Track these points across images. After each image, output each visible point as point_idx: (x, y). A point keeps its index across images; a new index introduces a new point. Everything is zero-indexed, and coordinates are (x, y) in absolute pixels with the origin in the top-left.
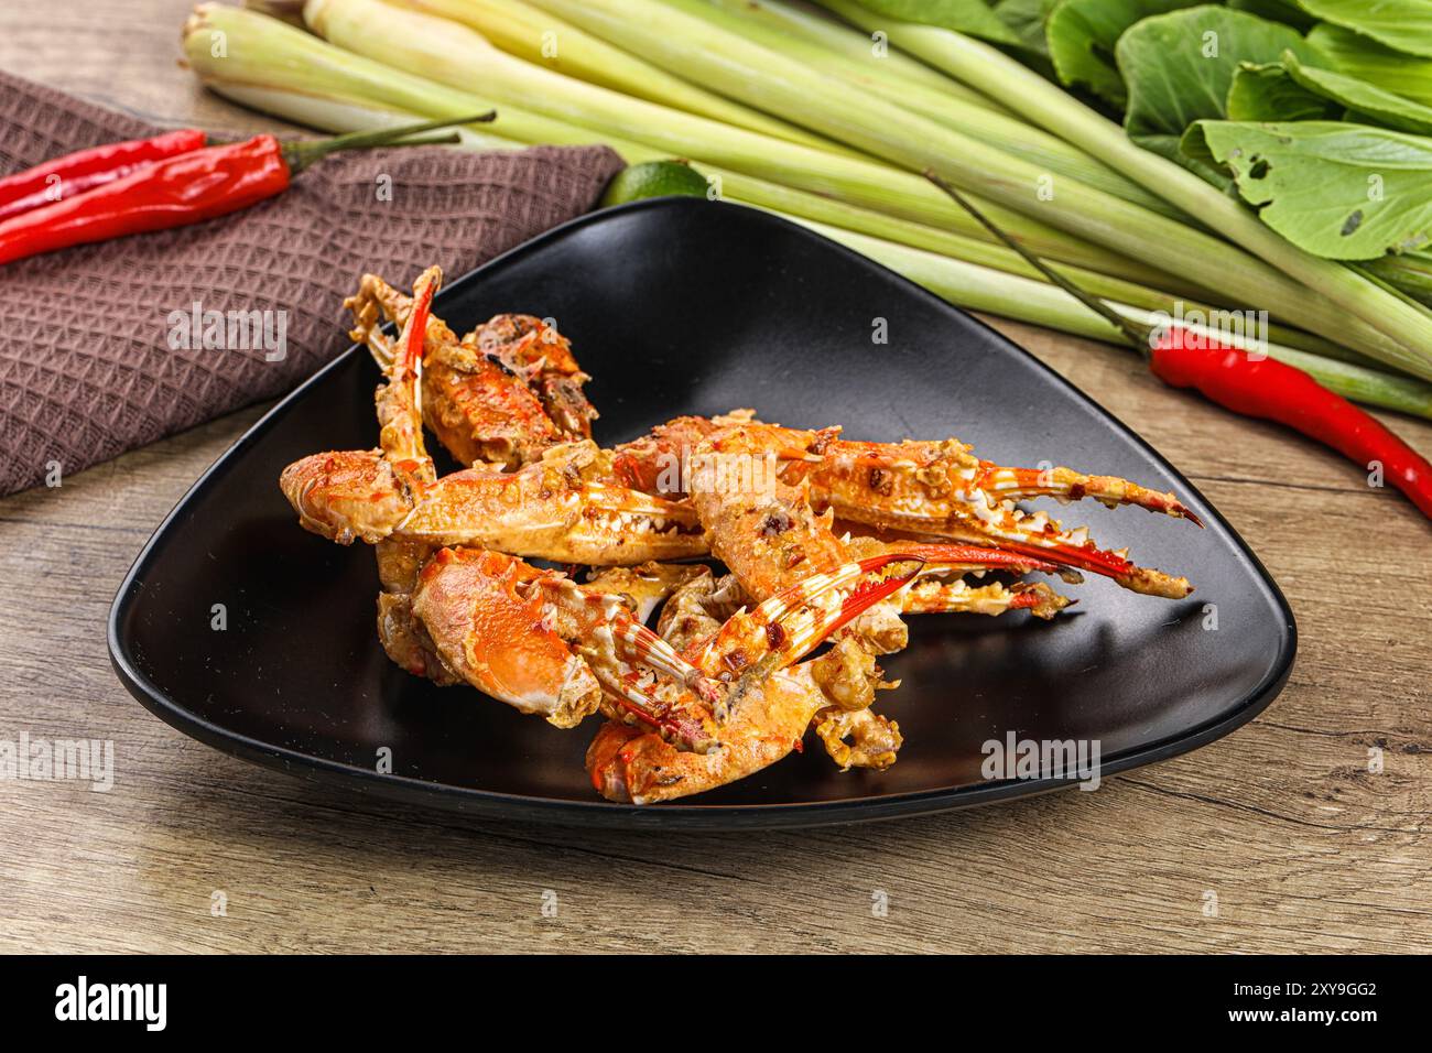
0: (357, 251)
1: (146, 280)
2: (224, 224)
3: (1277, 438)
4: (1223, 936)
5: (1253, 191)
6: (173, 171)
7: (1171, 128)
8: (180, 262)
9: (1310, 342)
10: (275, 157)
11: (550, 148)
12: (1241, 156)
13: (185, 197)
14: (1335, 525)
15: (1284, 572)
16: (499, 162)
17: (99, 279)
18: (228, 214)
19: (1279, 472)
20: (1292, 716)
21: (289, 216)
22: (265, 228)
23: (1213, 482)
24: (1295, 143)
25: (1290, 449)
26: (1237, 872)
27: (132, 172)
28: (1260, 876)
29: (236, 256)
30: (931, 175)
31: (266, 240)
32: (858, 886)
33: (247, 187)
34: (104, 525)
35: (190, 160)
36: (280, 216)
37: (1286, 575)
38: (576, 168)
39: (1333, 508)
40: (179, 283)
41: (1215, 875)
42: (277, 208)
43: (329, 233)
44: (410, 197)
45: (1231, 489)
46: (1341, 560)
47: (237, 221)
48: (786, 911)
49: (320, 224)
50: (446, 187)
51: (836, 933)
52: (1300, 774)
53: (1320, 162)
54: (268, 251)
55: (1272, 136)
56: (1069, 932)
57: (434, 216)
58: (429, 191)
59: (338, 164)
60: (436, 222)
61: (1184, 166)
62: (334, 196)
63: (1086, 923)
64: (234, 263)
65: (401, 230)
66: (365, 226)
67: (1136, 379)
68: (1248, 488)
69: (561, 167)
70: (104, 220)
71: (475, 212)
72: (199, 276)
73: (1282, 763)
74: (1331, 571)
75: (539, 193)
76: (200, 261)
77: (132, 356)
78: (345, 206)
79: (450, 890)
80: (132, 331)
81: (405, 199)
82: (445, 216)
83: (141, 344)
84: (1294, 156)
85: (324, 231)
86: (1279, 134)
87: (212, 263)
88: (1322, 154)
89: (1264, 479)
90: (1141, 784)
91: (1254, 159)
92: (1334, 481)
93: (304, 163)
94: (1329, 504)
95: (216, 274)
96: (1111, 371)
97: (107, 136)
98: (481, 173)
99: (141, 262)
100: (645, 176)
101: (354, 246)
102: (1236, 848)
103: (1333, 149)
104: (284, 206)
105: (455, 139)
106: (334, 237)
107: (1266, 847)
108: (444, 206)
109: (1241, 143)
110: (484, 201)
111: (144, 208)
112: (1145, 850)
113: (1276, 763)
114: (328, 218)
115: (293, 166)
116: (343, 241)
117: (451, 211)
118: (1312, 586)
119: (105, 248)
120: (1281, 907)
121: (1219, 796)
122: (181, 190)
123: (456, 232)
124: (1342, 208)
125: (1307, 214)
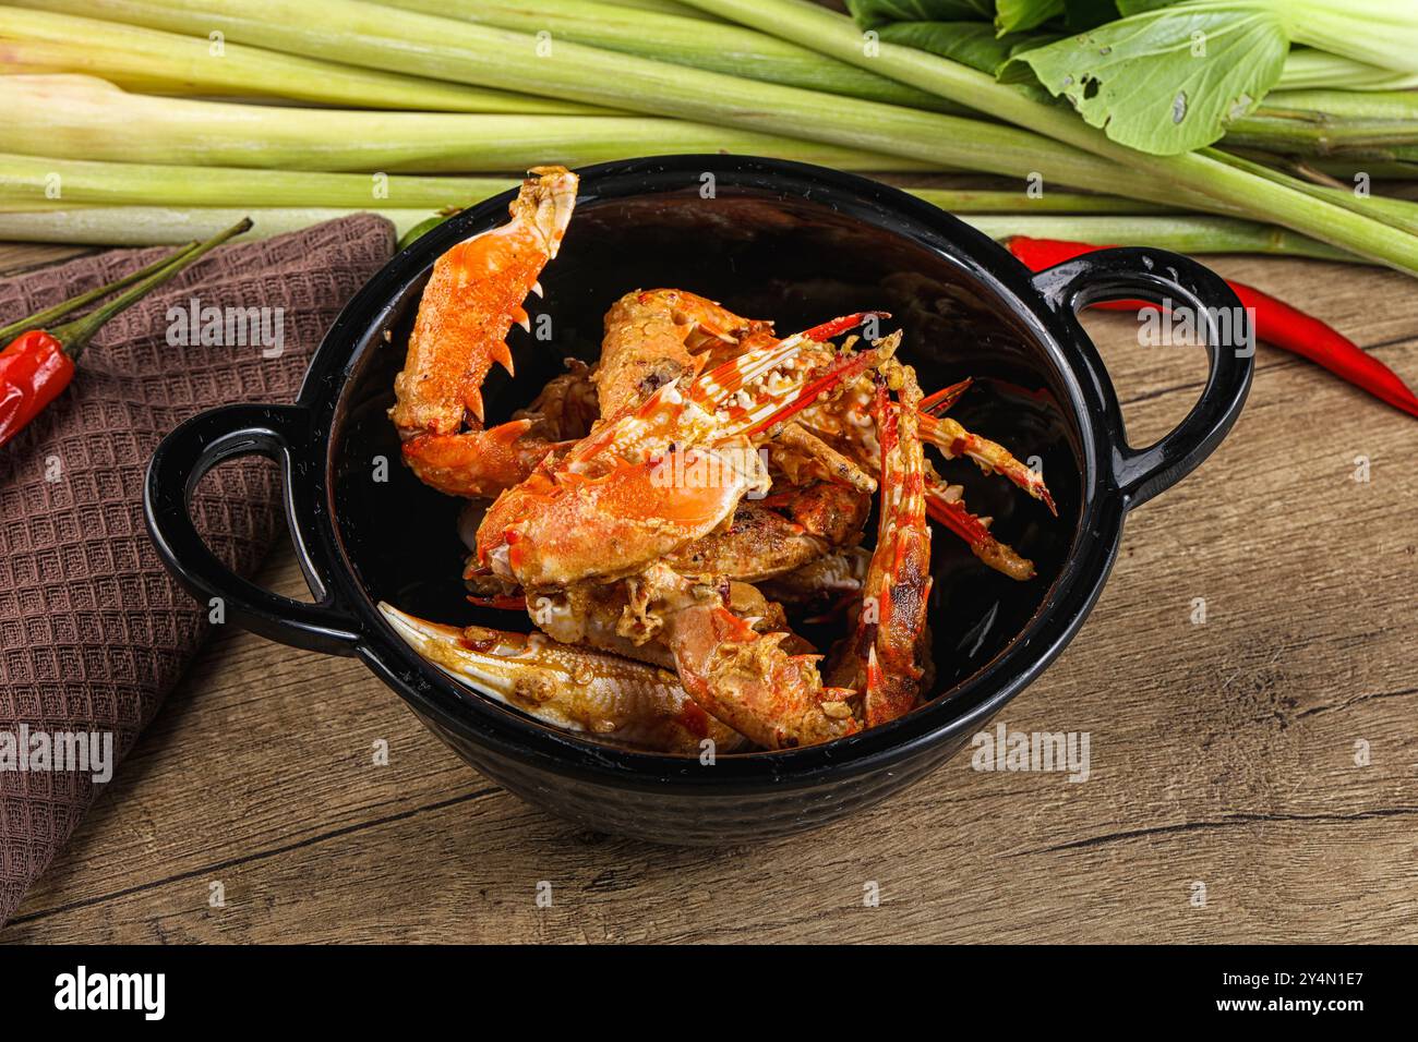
5: (1093, 113)
8: (20, 514)
12: (1072, 82)
14: (1272, 419)
15: (1266, 497)
19: (1182, 369)
23: (1134, 405)
34: (155, 879)
37: (1270, 501)
45: (1154, 407)
46: (1305, 462)
53: (1142, 62)
55: (1091, 49)
68: (1169, 400)
74: (1304, 480)
84: (1117, 65)
86: (1100, 46)
88: (1143, 52)
89: (1175, 383)
90: (1320, 817)
91: (1084, 80)
106: (157, 426)
115: (72, 353)
118: (1303, 506)
121: (1392, 803)
124: (1168, 95)
125: (1141, 115)
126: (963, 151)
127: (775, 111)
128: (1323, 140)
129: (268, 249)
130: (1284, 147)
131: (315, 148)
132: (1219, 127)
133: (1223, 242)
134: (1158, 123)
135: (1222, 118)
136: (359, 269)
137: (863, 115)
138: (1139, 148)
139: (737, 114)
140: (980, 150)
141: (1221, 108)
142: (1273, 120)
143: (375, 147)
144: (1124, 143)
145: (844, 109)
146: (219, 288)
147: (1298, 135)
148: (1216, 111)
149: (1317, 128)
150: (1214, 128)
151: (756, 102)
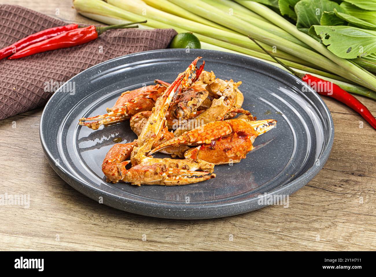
0: (113, 53)
1: (64, 60)
2: (82, 46)
3: (331, 101)
4: (314, 219)
5: (326, 42)
6: (70, 34)
7: (307, 27)
8: (72, 56)
9: (339, 78)
10: (94, 31)
11: (160, 29)
12: (323, 34)
13: (73, 40)
14: (344, 122)
16: (147, 33)
17: (53, 59)
18: (83, 44)
20: (332, 167)
21: (98, 45)
22: (92, 47)
24: (336, 31)
25: (333, 103)
26: (318, 203)
27: (61, 34)
28: (323, 205)
29: (85, 54)
30: (250, 37)
31: (92, 51)
33: (88, 37)
35: (74, 31)
36: (95, 45)
38: (166, 34)
39: (343, 118)
40: (71, 61)
41: (312, 204)
42: (95, 43)
43: (107, 49)
44: (126, 41)
46: (345, 130)
47: (85, 46)
49: (105, 47)
50: (135, 38)
52: (333, 181)
53: (342, 35)
54: (92, 53)
55: (331, 29)
56: (278, 217)
57: (132, 45)
58: (131, 39)
59: (109, 32)
60: (132, 47)
61: (310, 36)
62: (108, 40)
63: (282, 215)
64: (84, 56)
65: (124, 48)
66: (115, 47)
69: (162, 34)
70: (54, 45)
71: (142, 45)
72: (76, 59)
73: (329, 178)
74: (342, 133)
75: (157, 40)
76: (77, 56)
77: (60, 78)
78: (111, 43)
80: (60, 72)
81: (125, 41)
82: (134, 45)
83: (62, 75)
84: (336, 34)
85: (106, 48)
86: (332, 29)
87: (79, 56)
88: (342, 33)
91: (326, 34)
92: (344, 111)
93: (101, 32)
94: (342, 117)
95: (80, 58)
97: (55, 25)
98: (143, 35)
99: (63, 55)
100: (182, 36)
101: (113, 52)
102: (318, 198)
103: (345, 32)
104: (97, 42)
105: (137, 27)
106: (108, 50)
107: (325, 198)
108: (134, 43)
109: (323, 31)
110: (144, 42)
111: (63, 42)
112: (296, 198)
113: (328, 178)
114: (107, 45)
115: (99, 33)
116: (110, 51)
117: (136, 44)
119: (54, 52)
120: (328, 212)
121: (314, 186)
122: (72, 38)
123: (137, 49)
124: (347, 46)
125: (339, 48)
132: (356, 56)
134: (342, 51)
138: (335, 54)
141: (359, 53)
144: (332, 51)
148: (357, 53)
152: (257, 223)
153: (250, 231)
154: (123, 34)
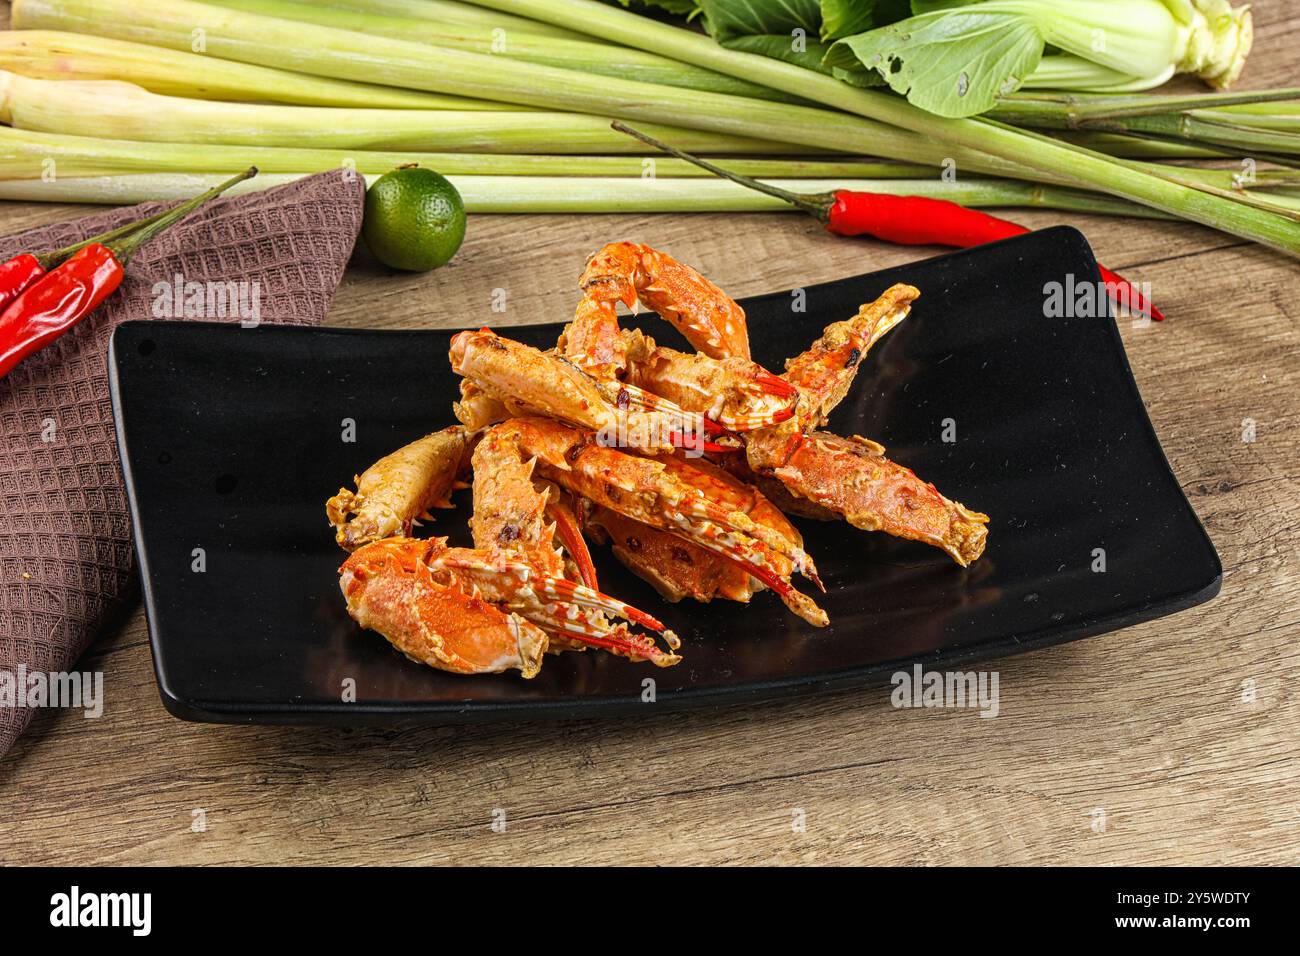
1: (70, 400)
5: (897, 83)
12: (882, 60)
24: (913, 38)
26: (1196, 629)
28: (1213, 627)
32: (972, 735)
41: (1185, 638)
48: (944, 775)
51: (990, 779)
53: (932, 47)
55: (895, 36)
63: (1136, 708)
67: (813, 236)
79: (713, 846)
84: (915, 48)
86: (900, 34)
88: (933, 40)
91: (890, 59)
96: (790, 235)
99: (51, 384)
103: (940, 33)
109: (878, 49)
115: (122, 265)
120: (1243, 646)
124: (954, 75)
125: (933, 88)
126: (797, 130)
127: (653, 102)
128: (1072, 115)
129: (268, 194)
130: (1041, 122)
131: (300, 134)
132: (993, 99)
133: (997, 197)
134: (947, 95)
135: (996, 93)
136: (340, 203)
137: (720, 103)
138: (933, 111)
139: (624, 105)
140: (810, 128)
141: (996, 84)
142: (1033, 102)
143: (347, 132)
144: (922, 107)
145: (705, 99)
146: (232, 218)
147: (1052, 112)
148: (990, 88)
149: (1068, 106)
150: (990, 98)
151: (638, 95)
152: (1094, 762)
153: (1098, 797)
154: (197, 240)
